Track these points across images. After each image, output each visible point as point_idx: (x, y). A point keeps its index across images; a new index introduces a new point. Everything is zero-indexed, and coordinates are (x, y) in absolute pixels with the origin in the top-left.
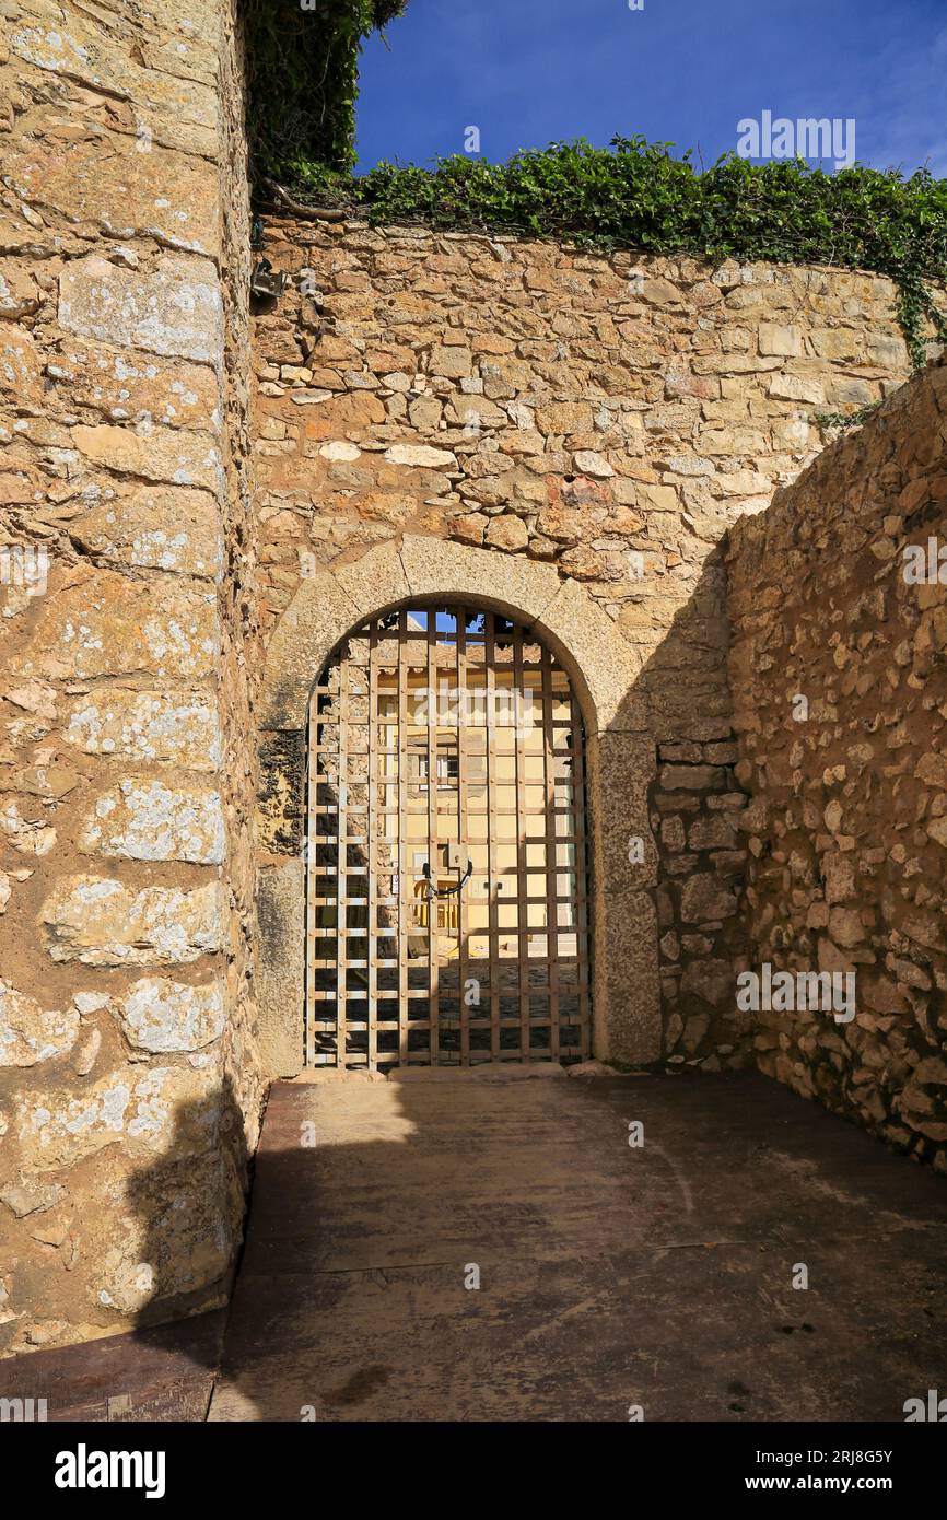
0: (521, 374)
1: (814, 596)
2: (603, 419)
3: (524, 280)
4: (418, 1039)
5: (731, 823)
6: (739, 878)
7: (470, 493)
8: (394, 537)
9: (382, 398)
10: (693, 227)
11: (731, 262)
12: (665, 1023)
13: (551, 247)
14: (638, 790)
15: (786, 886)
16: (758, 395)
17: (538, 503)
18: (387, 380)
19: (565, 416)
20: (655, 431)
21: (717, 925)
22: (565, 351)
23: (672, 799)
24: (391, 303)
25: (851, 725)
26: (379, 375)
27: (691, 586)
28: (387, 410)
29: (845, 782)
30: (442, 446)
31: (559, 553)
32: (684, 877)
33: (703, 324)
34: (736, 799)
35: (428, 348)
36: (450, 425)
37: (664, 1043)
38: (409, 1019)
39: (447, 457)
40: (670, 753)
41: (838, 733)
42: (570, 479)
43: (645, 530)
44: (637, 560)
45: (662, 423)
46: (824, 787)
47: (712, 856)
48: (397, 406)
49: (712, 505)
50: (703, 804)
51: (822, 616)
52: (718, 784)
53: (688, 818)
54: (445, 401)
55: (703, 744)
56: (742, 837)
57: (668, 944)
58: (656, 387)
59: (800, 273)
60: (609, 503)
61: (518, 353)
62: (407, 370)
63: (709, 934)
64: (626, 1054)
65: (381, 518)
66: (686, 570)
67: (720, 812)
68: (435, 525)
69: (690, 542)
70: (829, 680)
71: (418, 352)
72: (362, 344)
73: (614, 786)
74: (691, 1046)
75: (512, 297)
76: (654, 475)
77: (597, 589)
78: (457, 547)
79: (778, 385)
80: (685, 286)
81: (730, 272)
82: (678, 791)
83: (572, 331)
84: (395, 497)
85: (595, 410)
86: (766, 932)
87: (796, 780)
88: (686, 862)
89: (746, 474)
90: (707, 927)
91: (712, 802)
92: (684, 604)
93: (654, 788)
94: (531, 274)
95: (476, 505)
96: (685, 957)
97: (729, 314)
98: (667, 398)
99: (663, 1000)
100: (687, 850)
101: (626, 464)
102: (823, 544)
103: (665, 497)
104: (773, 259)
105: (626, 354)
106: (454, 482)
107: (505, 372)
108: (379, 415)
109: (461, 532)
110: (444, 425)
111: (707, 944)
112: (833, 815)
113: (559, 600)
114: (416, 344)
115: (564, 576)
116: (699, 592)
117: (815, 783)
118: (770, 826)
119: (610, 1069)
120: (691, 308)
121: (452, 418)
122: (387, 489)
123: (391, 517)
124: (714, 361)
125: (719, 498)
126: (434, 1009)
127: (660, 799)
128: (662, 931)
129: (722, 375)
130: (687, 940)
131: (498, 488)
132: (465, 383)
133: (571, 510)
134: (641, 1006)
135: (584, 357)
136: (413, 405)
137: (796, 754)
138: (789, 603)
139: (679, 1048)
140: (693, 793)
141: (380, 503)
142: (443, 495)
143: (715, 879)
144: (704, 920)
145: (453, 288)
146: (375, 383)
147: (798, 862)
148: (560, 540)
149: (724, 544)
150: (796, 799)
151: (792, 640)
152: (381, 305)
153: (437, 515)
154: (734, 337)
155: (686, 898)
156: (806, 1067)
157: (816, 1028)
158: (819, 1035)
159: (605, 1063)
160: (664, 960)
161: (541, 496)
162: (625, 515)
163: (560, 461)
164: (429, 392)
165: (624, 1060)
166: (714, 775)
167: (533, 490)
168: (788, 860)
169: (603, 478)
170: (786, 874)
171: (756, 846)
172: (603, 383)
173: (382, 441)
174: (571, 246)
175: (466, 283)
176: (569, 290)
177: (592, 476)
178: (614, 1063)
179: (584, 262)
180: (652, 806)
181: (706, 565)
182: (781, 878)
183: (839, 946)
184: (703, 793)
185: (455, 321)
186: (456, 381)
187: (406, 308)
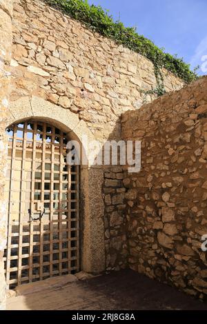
0: (70, 56)
1: (159, 134)
2: (92, 76)
3: (72, 30)
4: (25, 272)
5: (122, 197)
6: (124, 212)
7: (54, 87)
8: (28, 96)
9: (27, 49)
10: (113, 33)
11: (121, 45)
12: (106, 258)
13: (79, 24)
14: (99, 186)
15: (144, 216)
16: (128, 81)
17: (74, 95)
18: (29, 44)
19: (82, 72)
20: (104, 83)
21: (119, 226)
22: (82, 53)
23: (107, 189)
24: (31, 21)
25: (174, 171)
26: (26, 42)
27: (113, 127)
28: (28, 54)
29: (171, 188)
30: (46, 70)
31: (79, 111)
32: (111, 213)
33: (115, 59)
34: (124, 190)
35: (43, 39)
36: (48, 65)
37: (106, 264)
38: (22, 265)
39: (47, 74)
40: (107, 175)
41: (168, 173)
42: (82, 90)
43: (102, 109)
44: (100, 118)
45: (106, 81)
46: (162, 188)
47: (118, 206)
48: (32, 54)
49: (118, 106)
50: (116, 190)
51: (163, 140)
52: (119, 185)
53: (112, 195)
54: (47, 57)
55: (115, 173)
56: (126, 201)
57: (107, 233)
58: (105, 71)
59: (136, 54)
60: (93, 99)
61: (69, 49)
62: (36, 43)
63: (116, 229)
64: (96, 270)
65: (24, 88)
66: (112, 123)
67: (120, 193)
68: (42, 95)
69: (113, 115)
70: (166, 158)
71: (39, 39)
72: (21, 30)
73: (93, 185)
74: (113, 264)
75: (68, 34)
76: (104, 95)
77: (89, 124)
78: (49, 103)
79: (132, 79)
80: (111, 48)
81: (121, 48)
82: (109, 187)
83: (84, 49)
84: (30, 82)
85: (90, 73)
86: (135, 229)
87: (150, 186)
88: (111, 208)
89: (126, 100)
90: (116, 227)
91: (118, 190)
92: (111, 132)
93: (103, 186)
94: (74, 29)
95: (56, 92)
96: (111, 236)
97: (121, 58)
98: (107, 75)
99: (105, 251)
100: (112, 205)
101: (97, 90)
102: (163, 120)
103: (107, 102)
104: (130, 49)
105: (98, 60)
106: (49, 83)
107: (66, 54)
108: (26, 55)
109: (50, 98)
110: (46, 64)
111: (116, 232)
112: (166, 197)
113: (79, 126)
114: (39, 36)
115: (80, 119)
116: (115, 130)
117: (158, 187)
118: (137, 198)
119: (90, 275)
120: (113, 54)
121: (49, 62)
122: (27, 79)
123: (28, 88)
124: (118, 69)
125: (119, 105)
126: (31, 261)
127: (104, 189)
128: (105, 229)
129: (120, 73)
130: (112, 232)
131: (62, 88)
132: (54, 53)
133: (83, 100)
134: (100, 254)
135: (87, 57)
136: (37, 55)
137: (150, 178)
138: (148, 135)
139: (110, 265)
140: (113, 187)
141: (24, 83)
142: (45, 85)
143: (119, 213)
144: (115, 226)
145: (51, 24)
146: (25, 44)
147: (149, 209)
148: (80, 108)
149: (121, 117)
150: (150, 192)
151: (149, 146)
152: (28, 20)
153: (43, 91)
154: (122, 64)
155: (111, 219)
156: (151, 269)
157: (156, 258)
158: (157, 260)
159: (89, 273)
160: (106, 239)
161: (75, 93)
162: (97, 104)
163: (80, 84)
164: (43, 52)
165: (95, 271)
166: (118, 183)
167: (72, 91)
168: (145, 208)
169: (91, 92)
170: (144, 212)
171: (131, 204)
172: (92, 66)
173: (26, 63)
174: (84, 26)
175: (55, 25)
176: (84, 38)
177: (88, 91)
178: (92, 273)
179: (87, 31)
180: (103, 192)
181: (116, 122)
182: (142, 213)
183: (167, 235)
184: (116, 188)
185: (51, 34)
186: (51, 52)
187: (35, 24)
